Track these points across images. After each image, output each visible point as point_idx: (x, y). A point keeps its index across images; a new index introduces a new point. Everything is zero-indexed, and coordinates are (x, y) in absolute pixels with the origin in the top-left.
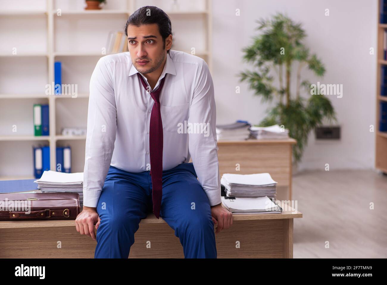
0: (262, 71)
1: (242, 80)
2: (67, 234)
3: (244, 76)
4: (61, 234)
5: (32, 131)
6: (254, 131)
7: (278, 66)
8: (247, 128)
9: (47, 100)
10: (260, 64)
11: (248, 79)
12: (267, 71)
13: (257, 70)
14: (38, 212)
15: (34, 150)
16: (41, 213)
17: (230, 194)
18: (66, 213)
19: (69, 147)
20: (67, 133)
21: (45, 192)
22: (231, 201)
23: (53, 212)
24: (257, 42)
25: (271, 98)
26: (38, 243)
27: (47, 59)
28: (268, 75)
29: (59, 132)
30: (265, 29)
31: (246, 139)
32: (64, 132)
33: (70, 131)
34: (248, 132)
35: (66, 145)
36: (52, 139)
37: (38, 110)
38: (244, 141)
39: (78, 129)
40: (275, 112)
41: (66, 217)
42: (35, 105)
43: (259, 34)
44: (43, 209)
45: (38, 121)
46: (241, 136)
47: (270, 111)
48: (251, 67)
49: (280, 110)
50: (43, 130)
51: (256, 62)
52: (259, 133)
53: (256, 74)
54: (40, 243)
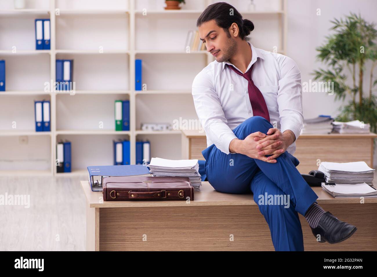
0: (335, 69)
1: (316, 78)
2: (179, 214)
3: (318, 75)
4: (173, 214)
5: (113, 126)
6: (336, 126)
7: (351, 65)
8: (330, 122)
9: (128, 95)
10: (334, 63)
11: (322, 77)
12: (341, 70)
13: (331, 68)
14: (156, 193)
15: (115, 144)
16: (158, 194)
17: (330, 181)
18: (181, 194)
19: (148, 142)
20: (147, 128)
21: (157, 176)
22: (331, 186)
23: (169, 192)
24: (331, 42)
25: (344, 96)
26: (151, 222)
27: (128, 56)
28: (342, 74)
29: (139, 127)
30: (339, 29)
31: (329, 133)
32: (144, 128)
33: (150, 126)
34: (332, 127)
35: (145, 140)
36: (133, 133)
37: (119, 106)
38: (327, 135)
39: (157, 124)
40: (347, 110)
41: (181, 198)
42: (117, 101)
43: (333, 34)
44: (160, 190)
45: (119, 116)
46: (324, 130)
47: (343, 109)
48: (325, 66)
49: (353, 108)
50: (124, 125)
51: (330, 61)
52: (342, 127)
53: (330, 73)
54: (153, 222)
